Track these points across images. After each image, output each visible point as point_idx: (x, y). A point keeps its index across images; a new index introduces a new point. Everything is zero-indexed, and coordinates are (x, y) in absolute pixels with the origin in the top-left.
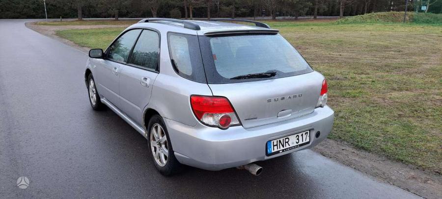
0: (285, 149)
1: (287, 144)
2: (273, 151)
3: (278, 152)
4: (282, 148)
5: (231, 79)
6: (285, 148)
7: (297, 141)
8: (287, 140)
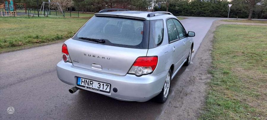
0: (89, 88)
1: (91, 85)
2: (81, 84)
3: (84, 87)
4: (87, 85)
5: (79, 38)
6: (89, 86)
7: (99, 87)
8: (92, 83)
